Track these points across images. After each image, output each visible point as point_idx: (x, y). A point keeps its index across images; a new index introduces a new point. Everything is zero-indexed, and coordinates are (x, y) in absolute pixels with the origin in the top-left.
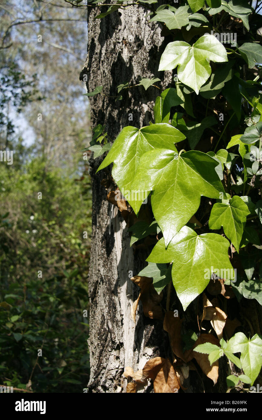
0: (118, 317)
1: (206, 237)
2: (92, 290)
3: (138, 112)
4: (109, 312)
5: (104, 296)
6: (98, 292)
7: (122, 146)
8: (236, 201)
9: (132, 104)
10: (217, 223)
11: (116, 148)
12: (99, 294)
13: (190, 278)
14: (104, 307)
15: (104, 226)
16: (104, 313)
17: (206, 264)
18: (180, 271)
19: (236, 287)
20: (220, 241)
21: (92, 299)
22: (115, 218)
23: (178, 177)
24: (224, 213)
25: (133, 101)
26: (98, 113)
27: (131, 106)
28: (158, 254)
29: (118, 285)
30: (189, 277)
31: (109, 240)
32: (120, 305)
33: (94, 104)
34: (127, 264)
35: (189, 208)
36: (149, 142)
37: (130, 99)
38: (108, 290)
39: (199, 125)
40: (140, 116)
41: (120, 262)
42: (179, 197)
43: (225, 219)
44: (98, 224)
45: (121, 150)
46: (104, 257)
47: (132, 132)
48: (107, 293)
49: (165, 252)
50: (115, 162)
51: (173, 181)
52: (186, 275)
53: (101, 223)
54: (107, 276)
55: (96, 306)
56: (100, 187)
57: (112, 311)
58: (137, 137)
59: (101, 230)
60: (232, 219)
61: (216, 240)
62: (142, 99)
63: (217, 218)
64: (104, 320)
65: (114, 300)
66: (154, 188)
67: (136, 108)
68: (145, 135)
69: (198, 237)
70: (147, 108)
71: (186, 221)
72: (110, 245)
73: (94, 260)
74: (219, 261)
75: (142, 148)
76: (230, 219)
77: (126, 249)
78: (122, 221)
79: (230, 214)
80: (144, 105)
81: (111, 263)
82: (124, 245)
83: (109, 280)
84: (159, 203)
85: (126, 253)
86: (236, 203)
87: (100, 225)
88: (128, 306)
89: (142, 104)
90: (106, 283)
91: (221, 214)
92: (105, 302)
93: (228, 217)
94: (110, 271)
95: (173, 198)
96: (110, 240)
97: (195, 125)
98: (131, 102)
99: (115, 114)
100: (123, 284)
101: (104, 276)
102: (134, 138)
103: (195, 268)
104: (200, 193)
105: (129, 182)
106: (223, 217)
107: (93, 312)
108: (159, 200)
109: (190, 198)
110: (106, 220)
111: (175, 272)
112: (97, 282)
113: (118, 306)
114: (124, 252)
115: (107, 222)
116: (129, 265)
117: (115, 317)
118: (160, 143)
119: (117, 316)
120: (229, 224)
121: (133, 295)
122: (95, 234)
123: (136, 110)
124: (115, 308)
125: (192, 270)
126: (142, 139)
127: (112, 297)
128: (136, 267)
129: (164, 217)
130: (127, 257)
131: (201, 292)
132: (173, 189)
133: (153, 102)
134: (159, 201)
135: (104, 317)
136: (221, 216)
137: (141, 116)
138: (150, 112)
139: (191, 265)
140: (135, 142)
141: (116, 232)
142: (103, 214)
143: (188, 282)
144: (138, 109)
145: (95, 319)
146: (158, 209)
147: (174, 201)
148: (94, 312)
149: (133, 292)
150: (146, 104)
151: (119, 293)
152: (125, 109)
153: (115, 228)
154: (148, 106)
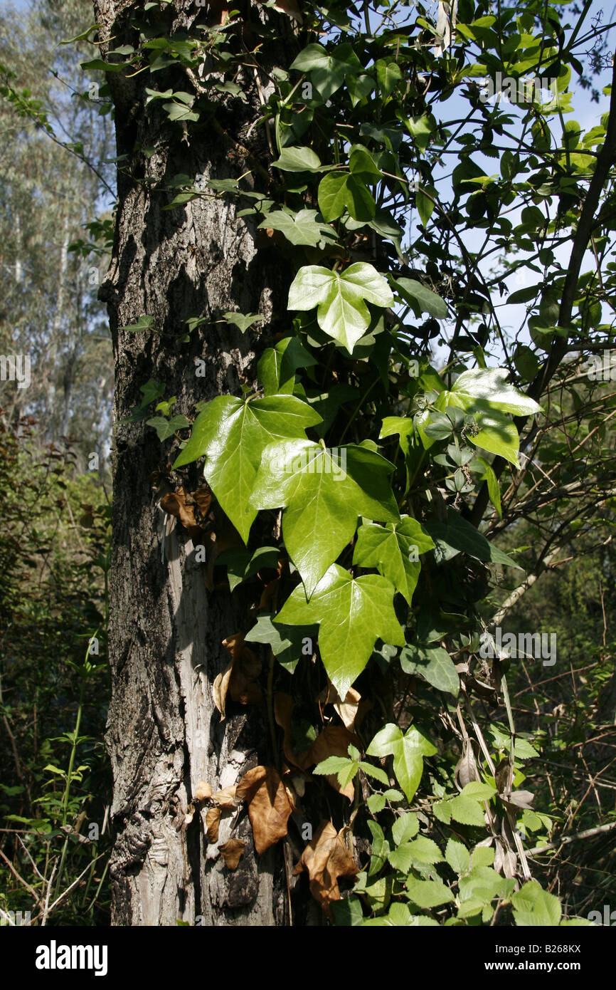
0: (175, 700)
1: (366, 581)
2: (118, 657)
3: (213, 365)
4: (157, 692)
5: (146, 666)
6: (130, 657)
7: (218, 428)
8: (409, 526)
9: (204, 350)
10: (372, 558)
11: (208, 430)
12: (132, 660)
14: (147, 684)
15: (146, 548)
16: (147, 693)
17: (368, 624)
18: (330, 637)
19: (378, 652)
20: (383, 587)
21: (119, 669)
22: (170, 535)
23: (323, 485)
24: (385, 542)
25: (206, 345)
26: (137, 359)
27: (201, 354)
28: (296, 610)
29: (174, 648)
30: (344, 645)
31: (156, 573)
32: (179, 681)
33: (130, 343)
34: (194, 614)
35: (340, 535)
36: (262, 423)
37: (202, 342)
38: (155, 655)
39: (325, 396)
40: (217, 373)
41: (178, 610)
42: (324, 518)
43: (385, 552)
44: (133, 545)
45: (217, 435)
46: (146, 601)
47: (232, 407)
48: (153, 661)
49: (307, 607)
50: (209, 453)
51: (315, 491)
52: (341, 643)
53: (141, 543)
54: (154, 632)
55: (127, 682)
56: (138, 482)
57: (163, 690)
58: (242, 414)
59: (141, 555)
60: (397, 553)
61: (378, 585)
62: (222, 344)
63: (372, 550)
64: (148, 705)
65: (166, 672)
66: (289, 503)
67: (210, 358)
68: (256, 412)
69: (353, 581)
70: (231, 359)
71: (336, 556)
72: (158, 581)
73: (120, 604)
74: (384, 619)
75: (250, 433)
76: (395, 553)
77: (191, 590)
78: (184, 542)
79: (394, 543)
80: (224, 354)
81: (160, 611)
82: (187, 583)
83: (157, 639)
84: (293, 527)
85: (191, 596)
86: (407, 528)
87: (138, 547)
88: (195, 683)
89: (221, 352)
90: (151, 643)
91: (379, 544)
92: (148, 675)
93: (391, 549)
94: (158, 623)
95: (314, 519)
96: (159, 573)
97: (319, 395)
98: (202, 348)
99: (172, 365)
100: (184, 647)
101: (147, 632)
102: (237, 414)
103: (353, 632)
104: (358, 512)
106: (382, 548)
107: (119, 692)
108: (294, 521)
109: (341, 519)
110: (150, 539)
111: (324, 638)
112: (129, 642)
113: (173, 682)
114: (188, 595)
115: (152, 542)
116: (197, 615)
117: (168, 700)
118: (280, 427)
119: (171, 699)
120: (392, 560)
121: (206, 665)
122: (122, 560)
123: (211, 360)
124: (168, 685)
125: (349, 635)
126: (250, 418)
127: (162, 667)
128: (212, 620)
129: (302, 549)
130: (194, 602)
132: (314, 504)
133: (237, 350)
134: (294, 523)
135: (147, 700)
136: (379, 547)
137: (221, 372)
138: (235, 367)
139: (348, 627)
140: (239, 423)
141: (172, 560)
142: (143, 528)
144: (214, 359)
145: (123, 702)
146: (292, 536)
147: (316, 523)
148: (123, 691)
149: (206, 661)
150: (228, 352)
151: (178, 661)
152: (192, 358)
153: (170, 553)
154: (232, 356)
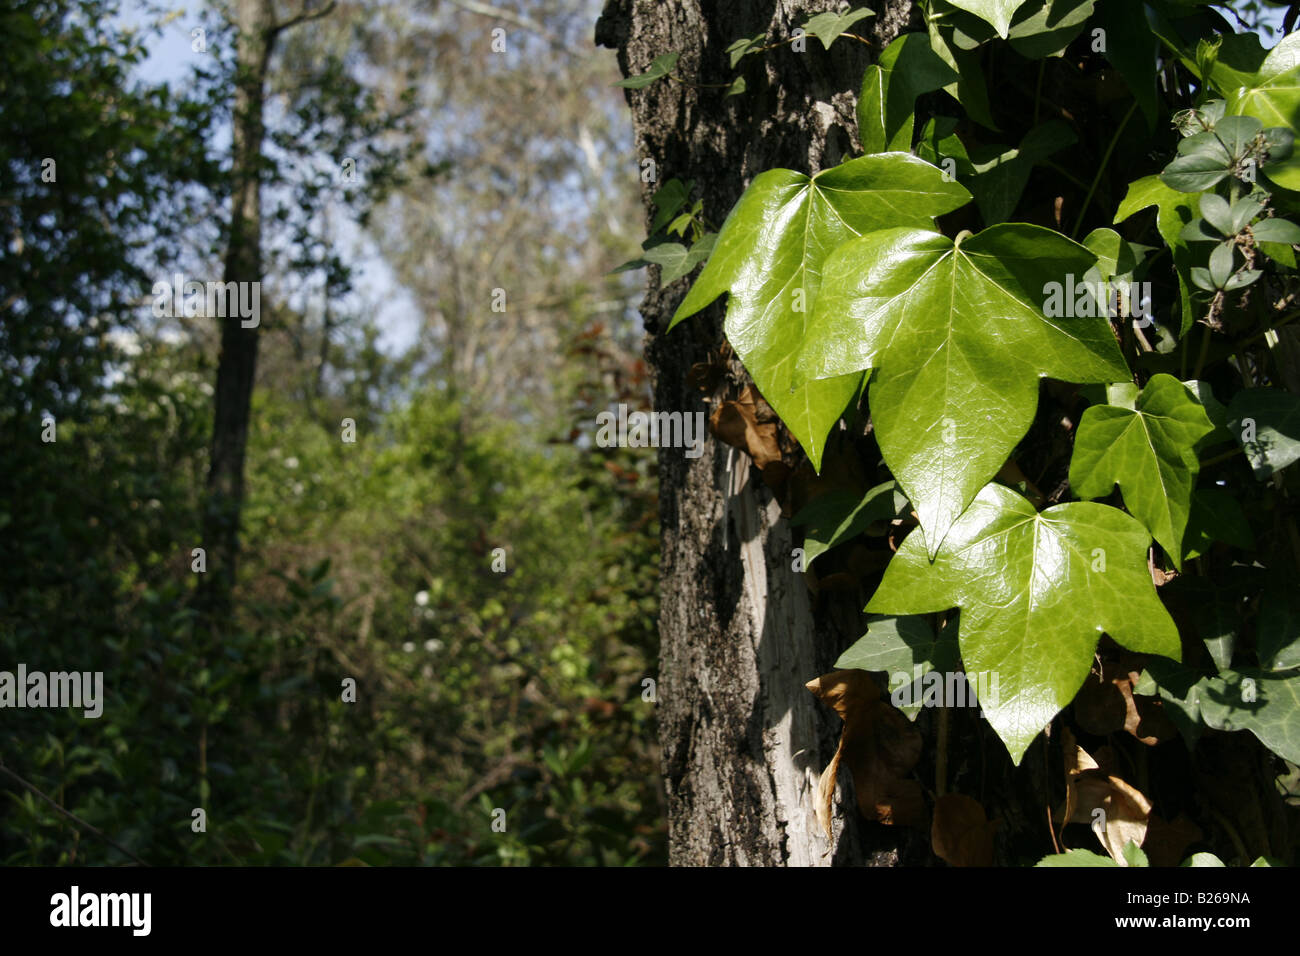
0: (771, 834)
1: (1068, 515)
2: (673, 749)
3: (800, 132)
4: (736, 819)
5: (716, 765)
6: (694, 755)
7: (755, 236)
8: (1161, 392)
9: (780, 105)
10: (1098, 477)
11: (736, 243)
12: (698, 761)
13: (1024, 654)
14: (719, 801)
15: (704, 525)
16: (719, 822)
17: (1076, 605)
18: (987, 635)
19: (1176, 701)
20: (1116, 529)
21: (676, 782)
22: (742, 493)
23: (957, 320)
24: (1123, 438)
25: (782, 94)
26: (665, 148)
27: (775, 113)
28: (907, 584)
29: (761, 719)
30: (1019, 651)
31: (724, 572)
32: (774, 792)
33: (650, 116)
34: (792, 646)
35: (1002, 422)
36: (845, 218)
37: (774, 90)
38: (728, 740)
39: (1013, 153)
40: (809, 145)
41: (764, 635)
42: (965, 386)
43: (1125, 457)
44: (682, 523)
45: (751, 250)
46: (708, 632)
47: (787, 189)
48: (726, 754)
49: (931, 576)
50: (734, 289)
51: (941, 334)
52: (1010, 646)
53: (694, 516)
54: (725, 694)
55: (691, 805)
56: (684, 395)
57: (748, 813)
58: (805, 203)
59: (696, 541)
60: (1150, 458)
61: (1102, 525)
62: (814, 86)
63: (1098, 458)
64: (722, 847)
65: (751, 774)
66: (878, 359)
67: (793, 117)
68: (831, 197)
69: (1038, 518)
70: (833, 114)
71: (995, 467)
72: (728, 590)
73: (675, 648)
74: (1118, 595)
75: (822, 241)
76: (1144, 459)
77: (785, 598)
78: (764, 503)
79: (1141, 438)
80: (820, 106)
81: (735, 651)
82: (776, 585)
83: (731, 708)
84: (896, 412)
85: (784, 611)
86: (1160, 397)
87: (690, 524)
88: (802, 792)
89: (813, 102)
90: (722, 719)
91: (1110, 442)
92: (720, 783)
93: (1137, 451)
94: (733, 675)
95: (942, 393)
96: (728, 572)
97: (998, 155)
98: (776, 100)
99: (723, 145)
100: (779, 719)
101: (713, 695)
102: (794, 206)
103: (1039, 621)
104: (1037, 368)
105: (783, 356)
106: (1117, 452)
107: (679, 827)
108: (896, 399)
109: (1002, 387)
110: (711, 505)
111: (971, 638)
112: (690, 718)
113: (766, 795)
115: (714, 511)
116: (797, 649)
117: (758, 833)
118: (883, 220)
119: (765, 830)
120: (1140, 475)
121: (816, 749)
122: (673, 558)
123: (796, 123)
124: (757, 802)
125: (1029, 629)
126: (822, 210)
127: (744, 765)
128: (824, 655)
129: (918, 457)
130: (790, 621)
131: (1068, 701)
132: (940, 360)
133: (849, 93)
134: (897, 402)
135: (721, 835)
136: (1110, 449)
137: (814, 143)
138: (843, 129)
139: (1025, 612)
140: (799, 221)
141: (747, 540)
142: (697, 487)
143: (1018, 669)
144: (802, 120)
145: (688, 848)
146: (896, 432)
147: (949, 401)
148: (685, 826)
149: (817, 741)
150: (828, 100)
151: (769, 749)
152: (758, 124)
153: (744, 529)
154: (836, 108)
